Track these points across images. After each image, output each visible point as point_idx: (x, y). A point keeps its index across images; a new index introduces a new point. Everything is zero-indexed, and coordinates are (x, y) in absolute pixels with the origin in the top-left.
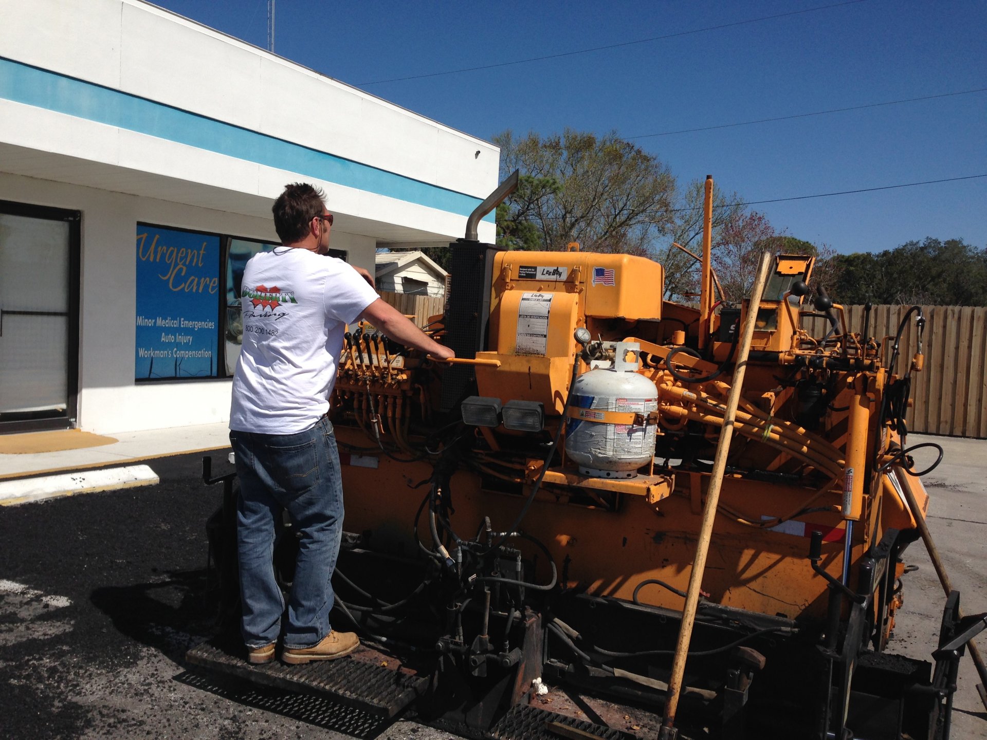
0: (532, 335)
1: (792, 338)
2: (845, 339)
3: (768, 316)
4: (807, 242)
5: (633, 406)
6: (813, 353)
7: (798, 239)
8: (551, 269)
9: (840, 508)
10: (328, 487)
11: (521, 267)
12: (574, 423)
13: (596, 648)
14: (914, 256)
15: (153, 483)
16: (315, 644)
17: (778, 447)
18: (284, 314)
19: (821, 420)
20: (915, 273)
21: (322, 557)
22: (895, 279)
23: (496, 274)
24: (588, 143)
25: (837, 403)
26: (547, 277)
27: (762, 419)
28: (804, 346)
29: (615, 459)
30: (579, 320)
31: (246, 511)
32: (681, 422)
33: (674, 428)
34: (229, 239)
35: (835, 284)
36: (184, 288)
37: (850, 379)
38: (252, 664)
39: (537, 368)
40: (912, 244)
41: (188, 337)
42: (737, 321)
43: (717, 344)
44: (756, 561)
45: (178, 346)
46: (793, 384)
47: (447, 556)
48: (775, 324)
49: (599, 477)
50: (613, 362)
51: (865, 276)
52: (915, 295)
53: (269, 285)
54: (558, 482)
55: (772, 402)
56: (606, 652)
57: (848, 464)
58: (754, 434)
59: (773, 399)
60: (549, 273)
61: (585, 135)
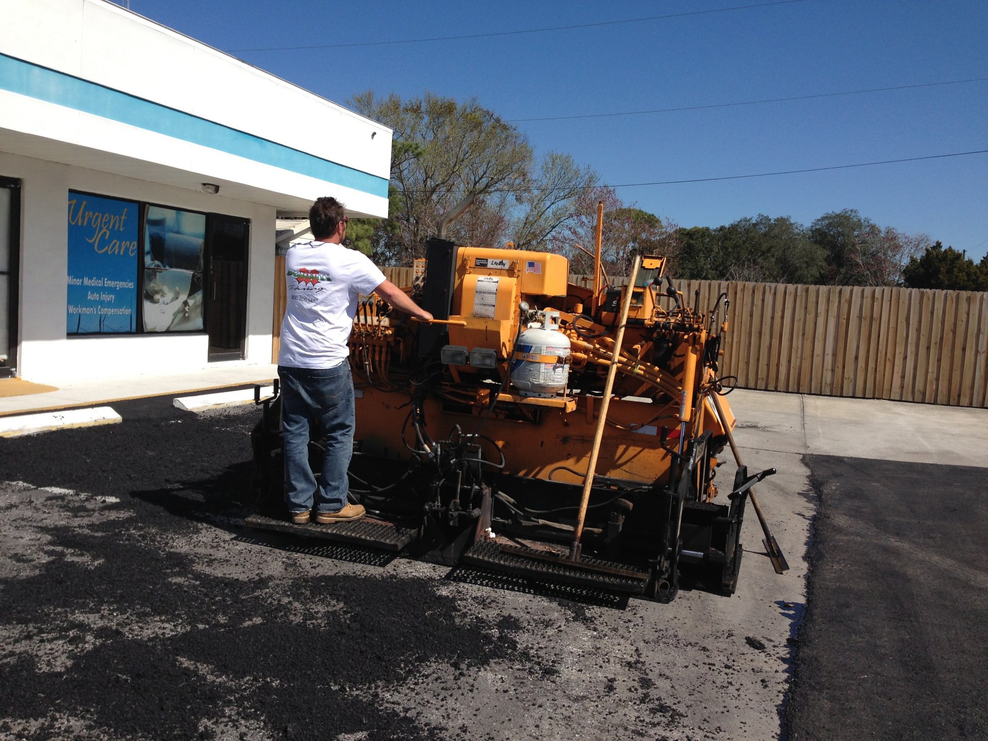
0: (484, 305)
1: (652, 311)
2: (683, 312)
3: (638, 297)
4: (653, 215)
5: (557, 352)
6: (664, 320)
7: (645, 211)
8: (498, 261)
9: (678, 415)
10: (347, 405)
11: (477, 259)
12: (519, 362)
13: (526, 508)
14: (747, 231)
15: (117, 422)
16: (339, 510)
17: (643, 379)
18: (322, 289)
19: (668, 363)
20: (747, 248)
21: (344, 452)
22: (730, 253)
23: (459, 263)
24: (449, 109)
25: (678, 353)
26: (495, 266)
27: (633, 362)
28: (661, 316)
29: (545, 385)
30: (517, 296)
31: (289, 421)
32: (582, 363)
33: (577, 368)
34: (147, 205)
35: (677, 256)
36: (107, 250)
37: (686, 337)
38: (297, 524)
39: (491, 327)
40: (746, 220)
41: (111, 296)
42: (617, 298)
43: (604, 313)
44: (627, 452)
45: (102, 303)
46: (651, 340)
47: (429, 451)
48: (643, 301)
49: (534, 397)
50: (543, 324)
51: (704, 249)
52: (747, 269)
53: (310, 268)
54: (507, 400)
55: (639, 351)
56: (533, 511)
57: (683, 388)
58: (629, 371)
59: (640, 349)
60: (496, 263)
61: (445, 101)
